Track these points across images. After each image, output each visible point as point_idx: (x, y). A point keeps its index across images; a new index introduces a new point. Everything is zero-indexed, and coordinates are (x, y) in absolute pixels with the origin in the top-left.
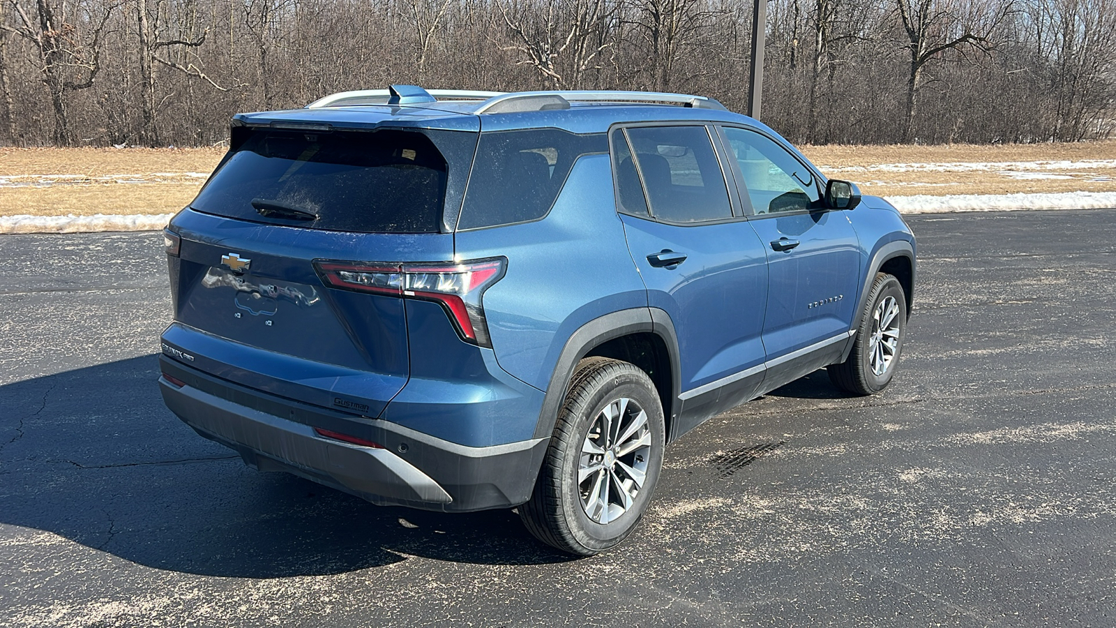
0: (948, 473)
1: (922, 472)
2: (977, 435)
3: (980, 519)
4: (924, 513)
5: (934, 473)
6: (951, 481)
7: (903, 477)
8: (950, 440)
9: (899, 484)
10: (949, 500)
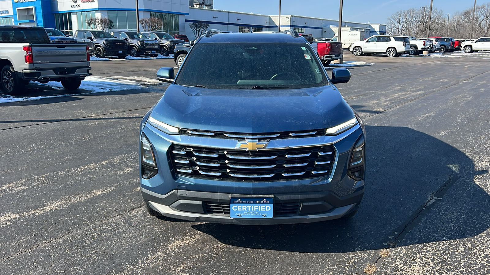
0: (114, 173)
1: (124, 172)
2: (99, 193)
3: (104, 163)
4: (122, 160)
5: (118, 173)
6: (113, 171)
7: (130, 169)
8: (113, 188)
9: (131, 167)
10: (114, 165)
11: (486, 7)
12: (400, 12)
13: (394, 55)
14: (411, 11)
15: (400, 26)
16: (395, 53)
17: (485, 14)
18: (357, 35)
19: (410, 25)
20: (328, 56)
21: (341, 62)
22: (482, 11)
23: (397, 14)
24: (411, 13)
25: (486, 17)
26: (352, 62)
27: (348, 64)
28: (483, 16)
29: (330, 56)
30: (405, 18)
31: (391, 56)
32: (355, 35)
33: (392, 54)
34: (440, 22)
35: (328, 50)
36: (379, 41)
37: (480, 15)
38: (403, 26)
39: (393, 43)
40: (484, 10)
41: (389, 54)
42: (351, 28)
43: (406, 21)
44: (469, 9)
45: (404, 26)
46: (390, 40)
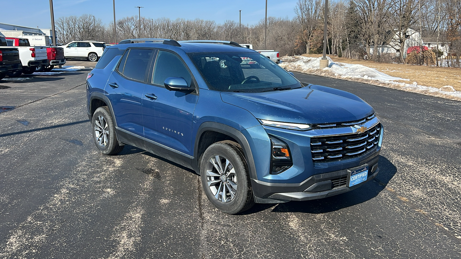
11: (135, 19)
12: (62, 19)
13: (96, 60)
14: (73, 18)
15: (64, 32)
16: (96, 58)
17: (135, 25)
18: (41, 40)
19: (74, 31)
20: (55, 61)
21: (60, 67)
22: (132, 22)
23: (60, 20)
24: (72, 20)
25: (136, 27)
26: (71, 67)
27: (67, 68)
28: (133, 26)
29: (57, 61)
30: (68, 24)
31: (93, 60)
32: (39, 39)
33: (94, 59)
34: (99, 29)
35: (54, 56)
36: (79, 47)
37: (131, 25)
38: (67, 32)
39: (93, 49)
40: (133, 21)
41: (91, 59)
42: (23, 32)
43: (70, 28)
44: (121, 20)
45: (69, 32)
46: (89, 46)
